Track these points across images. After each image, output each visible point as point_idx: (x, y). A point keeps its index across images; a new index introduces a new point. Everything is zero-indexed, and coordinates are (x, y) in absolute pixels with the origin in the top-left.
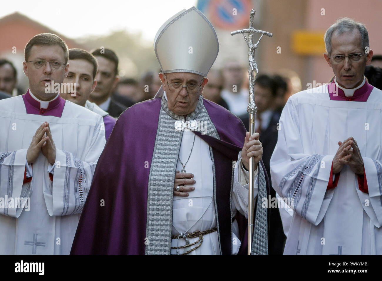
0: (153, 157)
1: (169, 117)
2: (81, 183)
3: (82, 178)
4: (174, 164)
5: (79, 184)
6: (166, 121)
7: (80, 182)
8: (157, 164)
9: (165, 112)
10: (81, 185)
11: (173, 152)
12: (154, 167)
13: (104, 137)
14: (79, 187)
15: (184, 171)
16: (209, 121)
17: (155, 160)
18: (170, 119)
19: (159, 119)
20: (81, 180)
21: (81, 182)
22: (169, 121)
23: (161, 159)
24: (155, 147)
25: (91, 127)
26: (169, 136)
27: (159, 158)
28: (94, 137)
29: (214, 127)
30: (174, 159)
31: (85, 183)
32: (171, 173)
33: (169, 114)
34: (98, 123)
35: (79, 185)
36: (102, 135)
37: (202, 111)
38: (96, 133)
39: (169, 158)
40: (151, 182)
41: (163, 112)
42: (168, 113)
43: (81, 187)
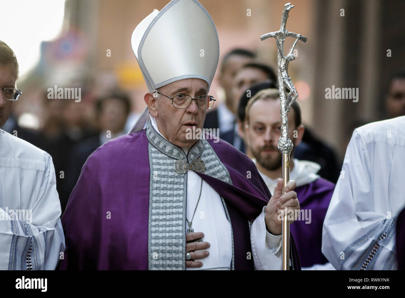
0: (150, 213)
1: (163, 155)
2: (30, 258)
3: (31, 251)
4: (181, 221)
5: (27, 259)
6: (161, 161)
7: (28, 256)
8: (157, 223)
9: (157, 150)
10: (30, 261)
11: (177, 204)
12: (154, 227)
13: (55, 186)
14: (28, 264)
15: (191, 231)
16: (217, 161)
17: (154, 217)
18: (166, 159)
19: (150, 159)
20: (31, 253)
21: (30, 256)
22: (165, 161)
23: (161, 215)
24: (150, 200)
25: (38, 171)
26: (168, 183)
27: (158, 214)
28: (42, 187)
29: (226, 169)
30: (180, 214)
31: (35, 258)
32: (181, 234)
33: (163, 152)
34: (47, 166)
35: (27, 261)
36: (52, 183)
37: (205, 147)
38: (46, 182)
39: (173, 213)
40: (152, 248)
41: (153, 149)
42: (161, 151)
43: (30, 264)
